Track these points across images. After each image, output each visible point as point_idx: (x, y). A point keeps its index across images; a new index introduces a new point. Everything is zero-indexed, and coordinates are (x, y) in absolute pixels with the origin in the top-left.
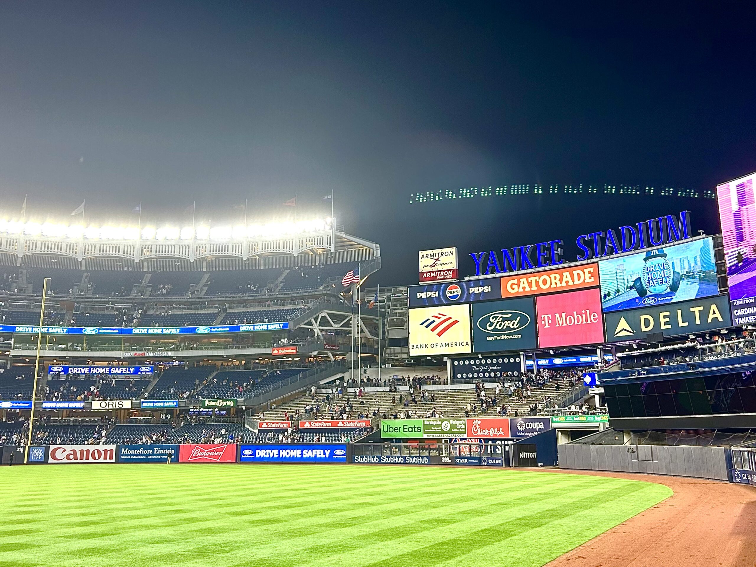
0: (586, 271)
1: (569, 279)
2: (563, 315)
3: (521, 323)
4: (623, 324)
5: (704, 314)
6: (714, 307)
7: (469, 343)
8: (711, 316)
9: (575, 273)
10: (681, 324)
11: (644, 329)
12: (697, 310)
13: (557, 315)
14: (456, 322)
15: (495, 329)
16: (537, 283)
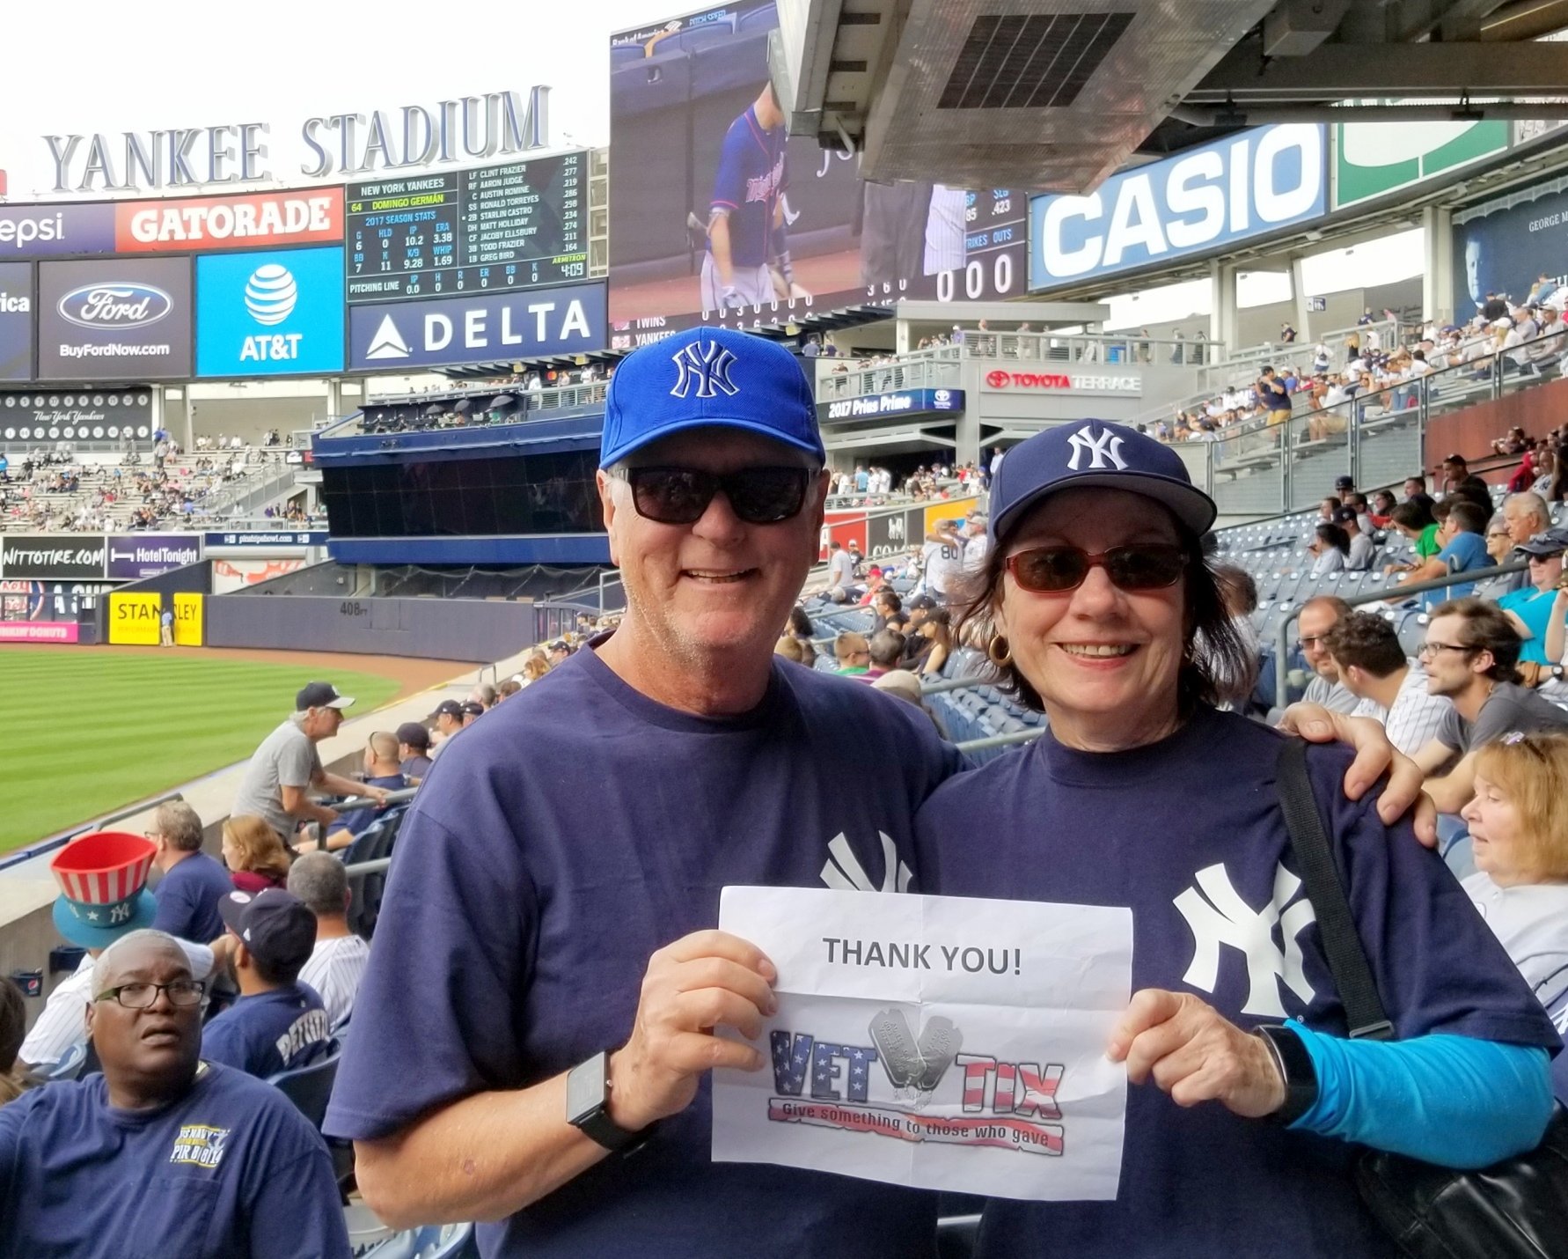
0: (314, 204)
1: (277, 220)
4: (387, 331)
5: (555, 320)
6: (575, 307)
8: (568, 325)
11: (430, 345)
12: (541, 310)
16: (203, 225)
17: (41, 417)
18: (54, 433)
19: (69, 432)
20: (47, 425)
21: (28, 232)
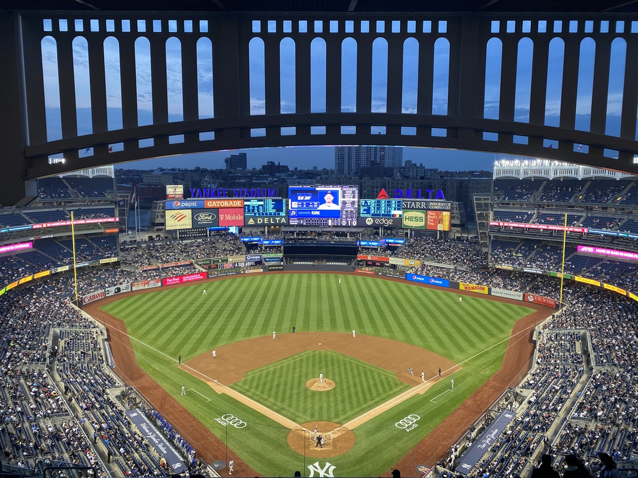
0: (238, 202)
1: (232, 204)
2: (229, 215)
3: (212, 217)
4: (251, 220)
5: (280, 221)
6: (283, 219)
7: (191, 224)
8: (282, 221)
9: (234, 202)
10: (272, 222)
11: (259, 223)
12: (278, 219)
13: (226, 215)
14: (186, 216)
15: (201, 220)
16: (219, 204)
17: (188, 233)
18: (190, 235)
19: (193, 235)
20: (189, 234)
21: (190, 204)
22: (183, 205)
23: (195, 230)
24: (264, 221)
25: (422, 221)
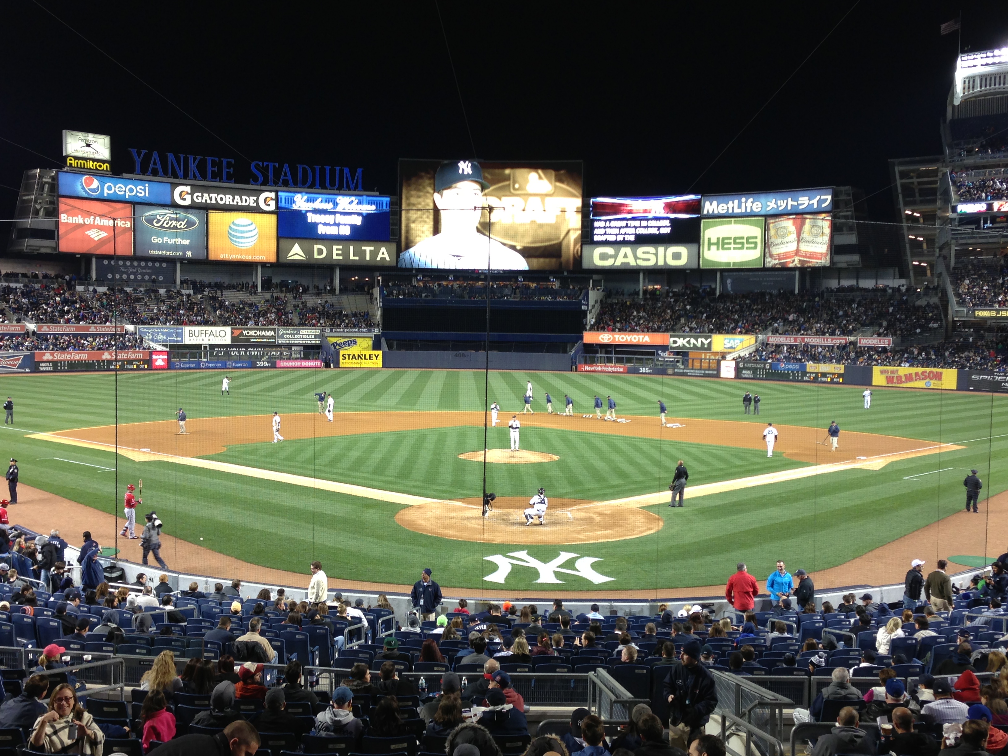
4: (297, 249)
8: (380, 256)
12: (368, 249)
21: (131, 190)
22: (109, 188)
23: (143, 264)
24: (330, 252)
25: (755, 248)
